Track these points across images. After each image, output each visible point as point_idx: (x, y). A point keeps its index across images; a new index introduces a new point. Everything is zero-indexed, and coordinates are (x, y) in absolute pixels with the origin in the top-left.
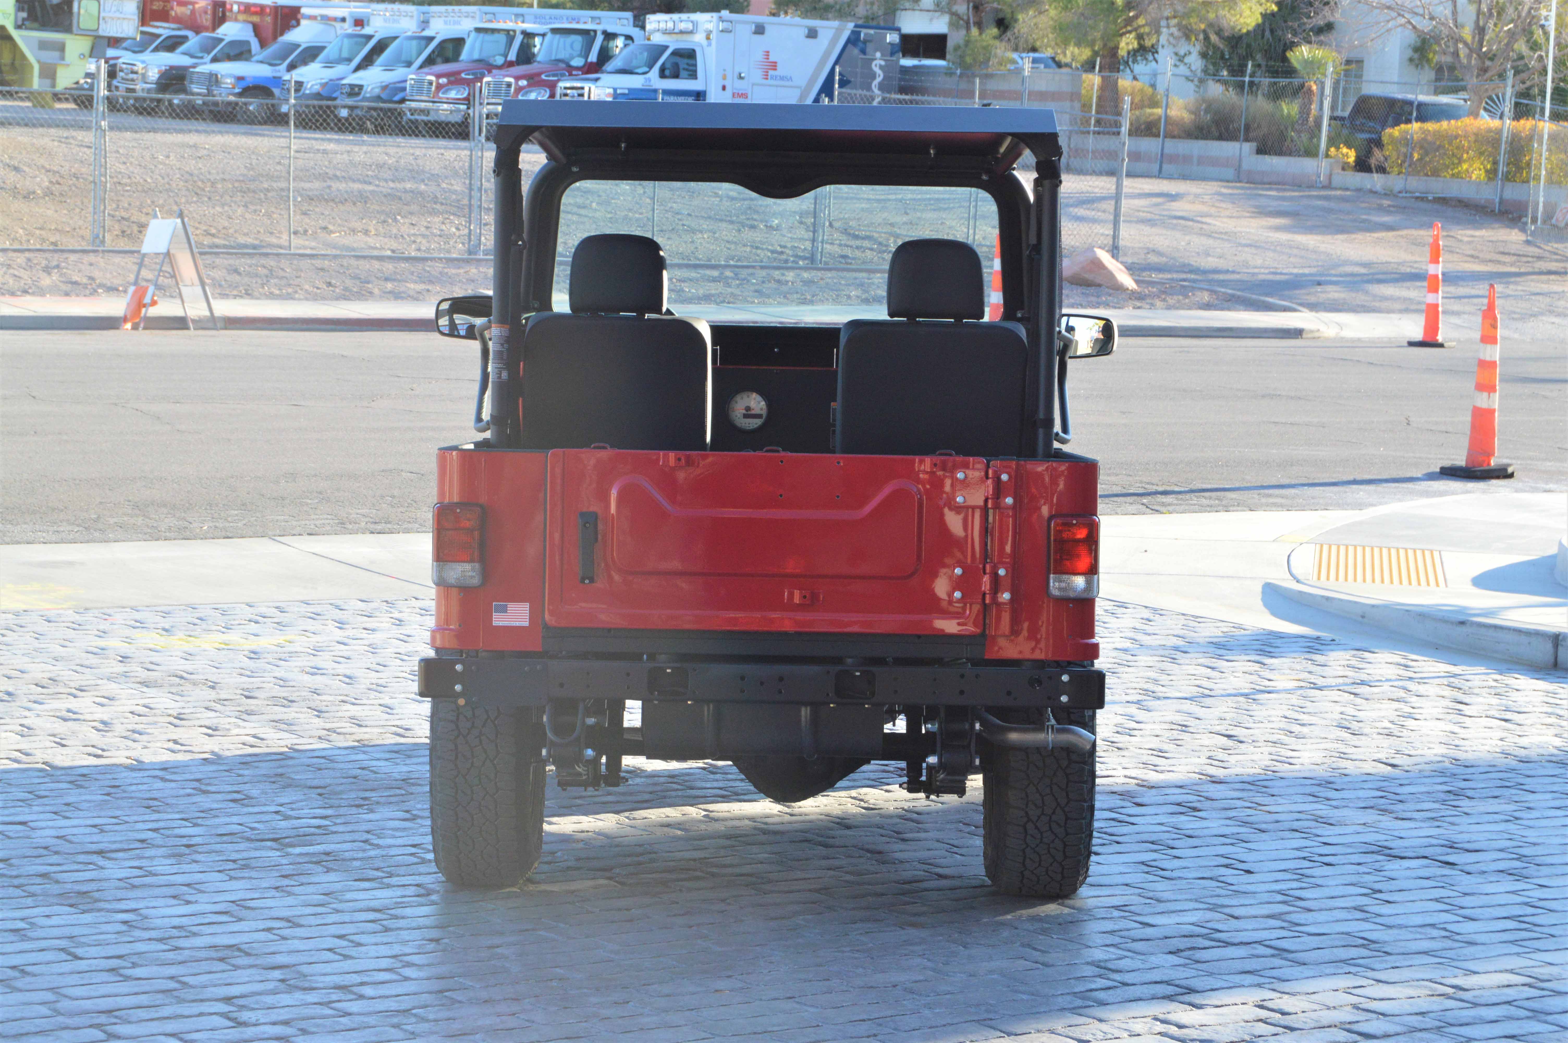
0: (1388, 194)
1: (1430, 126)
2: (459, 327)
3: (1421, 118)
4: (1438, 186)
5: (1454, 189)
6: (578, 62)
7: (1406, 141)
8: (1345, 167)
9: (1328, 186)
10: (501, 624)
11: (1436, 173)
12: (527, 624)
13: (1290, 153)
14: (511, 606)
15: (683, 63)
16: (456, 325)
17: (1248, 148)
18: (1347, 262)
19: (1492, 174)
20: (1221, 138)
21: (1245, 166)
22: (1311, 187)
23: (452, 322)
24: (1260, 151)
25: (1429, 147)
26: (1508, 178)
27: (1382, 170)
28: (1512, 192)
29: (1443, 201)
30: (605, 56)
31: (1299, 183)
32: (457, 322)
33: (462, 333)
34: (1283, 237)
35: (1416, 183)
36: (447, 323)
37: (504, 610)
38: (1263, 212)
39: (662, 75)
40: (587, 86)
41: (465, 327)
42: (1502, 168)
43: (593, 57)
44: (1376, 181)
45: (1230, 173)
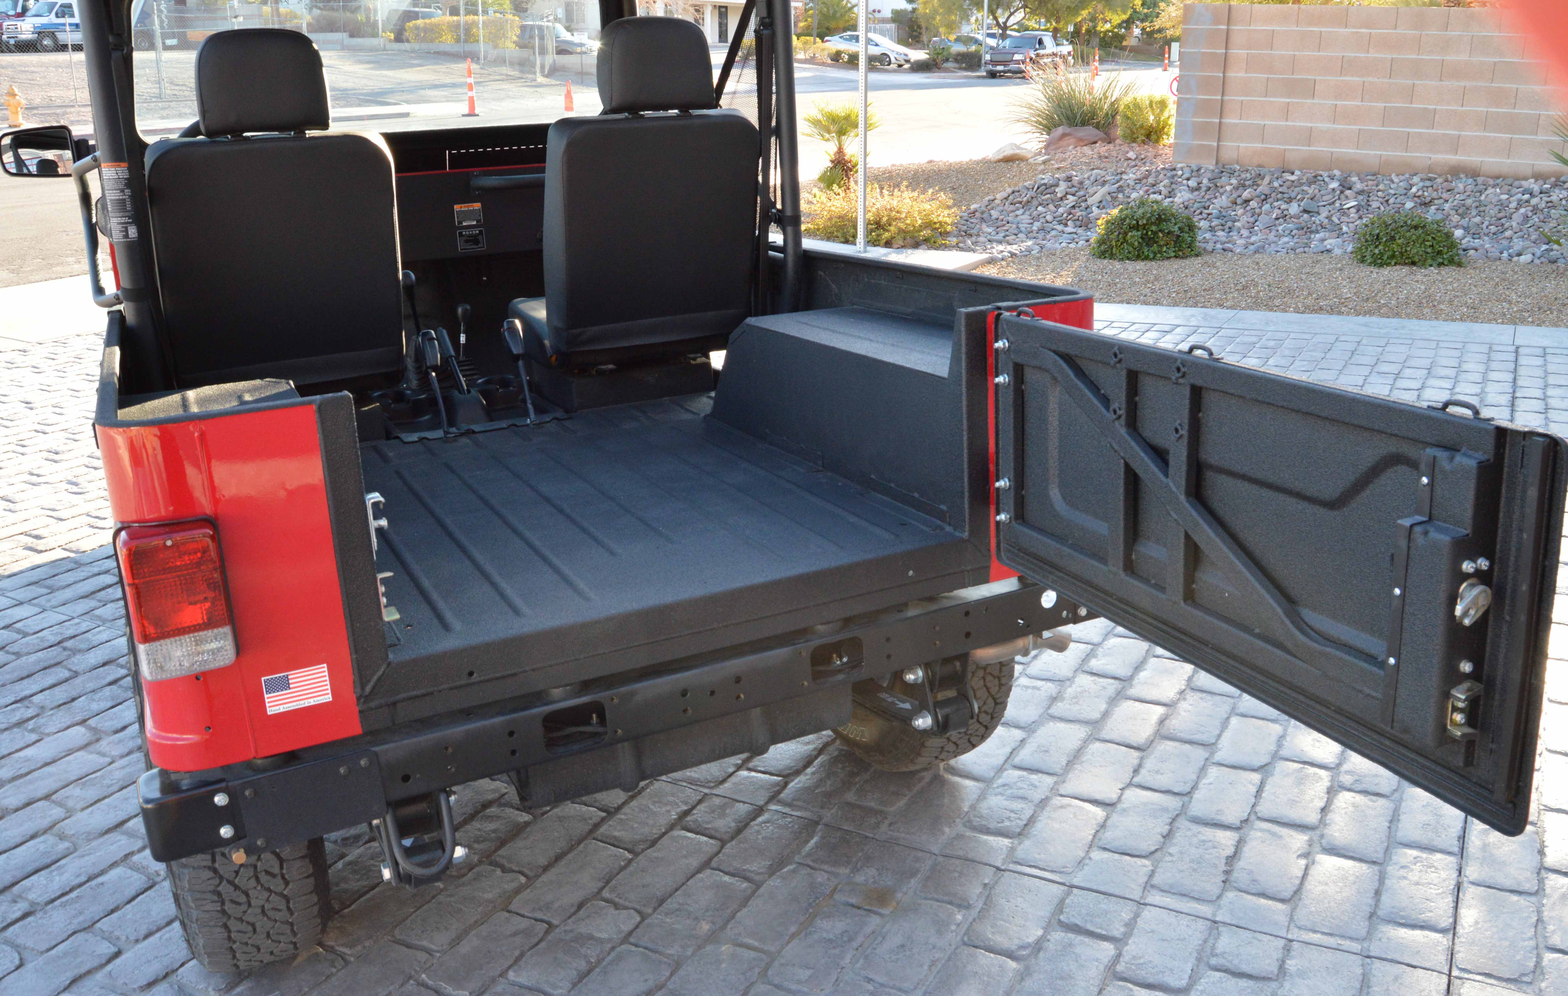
0: (413, 51)
1: (428, 21)
2: (27, 163)
3: (423, 18)
4: (433, 47)
5: (442, 48)
6: (12, 13)
7: (417, 28)
8: (390, 41)
9: (384, 50)
10: (282, 709)
11: (432, 41)
12: (329, 698)
13: (363, 36)
14: (297, 677)
15: (66, 10)
16: (23, 161)
17: (345, 35)
18: (410, 81)
19: (458, 40)
20: (332, 31)
21: (345, 43)
22: (377, 50)
23: (17, 158)
24: (352, 36)
25: (427, 30)
26: (466, 41)
27: (408, 41)
28: (469, 47)
29: (438, 53)
30: (25, 10)
31: (371, 49)
32: (23, 157)
33: (33, 169)
34: (373, 72)
35: (424, 46)
36: (12, 159)
37: (285, 685)
38: (361, 62)
39: (57, 16)
40: (19, 23)
41: (35, 161)
42: (463, 37)
43: (19, 10)
44: (406, 46)
45: (339, 47)
